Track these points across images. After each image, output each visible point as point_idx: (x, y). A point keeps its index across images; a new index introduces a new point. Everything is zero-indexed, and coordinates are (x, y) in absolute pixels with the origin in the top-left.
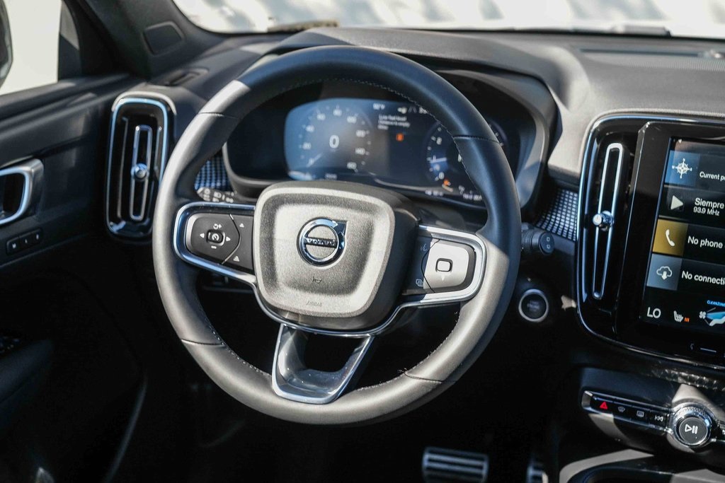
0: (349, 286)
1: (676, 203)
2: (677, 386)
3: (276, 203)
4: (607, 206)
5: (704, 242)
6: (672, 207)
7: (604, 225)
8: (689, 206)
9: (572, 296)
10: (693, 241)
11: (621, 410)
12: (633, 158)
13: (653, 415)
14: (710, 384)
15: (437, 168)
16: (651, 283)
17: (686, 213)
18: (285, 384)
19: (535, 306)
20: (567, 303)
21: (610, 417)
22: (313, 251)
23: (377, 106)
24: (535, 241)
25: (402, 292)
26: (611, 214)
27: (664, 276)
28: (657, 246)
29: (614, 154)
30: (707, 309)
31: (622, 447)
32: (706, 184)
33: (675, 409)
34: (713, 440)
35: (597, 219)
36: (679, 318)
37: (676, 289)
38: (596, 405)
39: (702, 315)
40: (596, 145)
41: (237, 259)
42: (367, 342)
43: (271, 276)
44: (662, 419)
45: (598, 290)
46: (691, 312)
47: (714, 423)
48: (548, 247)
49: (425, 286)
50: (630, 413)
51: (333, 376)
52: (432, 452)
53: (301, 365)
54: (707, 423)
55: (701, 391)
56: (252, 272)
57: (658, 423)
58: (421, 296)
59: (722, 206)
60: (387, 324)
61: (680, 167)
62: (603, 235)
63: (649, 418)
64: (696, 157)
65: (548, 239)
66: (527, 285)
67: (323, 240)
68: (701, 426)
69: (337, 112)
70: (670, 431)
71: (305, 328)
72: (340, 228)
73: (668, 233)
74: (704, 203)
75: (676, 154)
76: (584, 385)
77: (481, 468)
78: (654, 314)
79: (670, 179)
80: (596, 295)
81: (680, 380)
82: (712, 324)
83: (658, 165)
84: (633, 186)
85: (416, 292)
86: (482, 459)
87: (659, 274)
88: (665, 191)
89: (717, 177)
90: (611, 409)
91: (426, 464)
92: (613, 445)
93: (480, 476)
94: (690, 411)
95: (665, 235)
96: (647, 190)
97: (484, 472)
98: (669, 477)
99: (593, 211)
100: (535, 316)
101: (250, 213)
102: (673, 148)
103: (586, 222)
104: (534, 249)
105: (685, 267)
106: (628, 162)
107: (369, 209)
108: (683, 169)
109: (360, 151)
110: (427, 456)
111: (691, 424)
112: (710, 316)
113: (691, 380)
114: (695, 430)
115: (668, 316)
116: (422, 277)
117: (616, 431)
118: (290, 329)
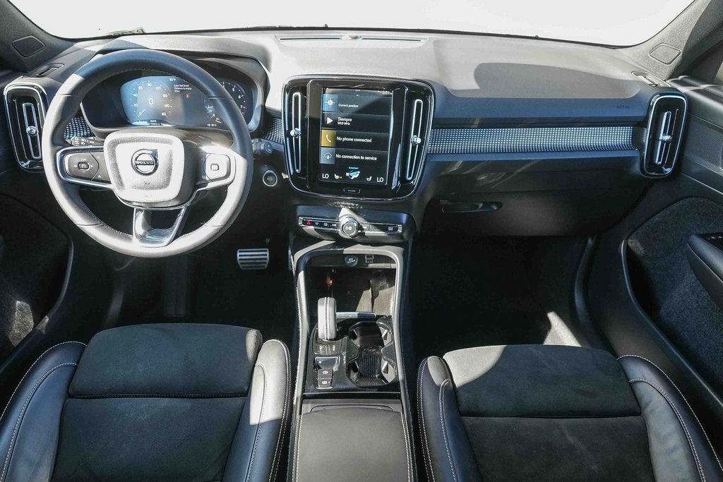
0: (166, 184)
1: (329, 121)
2: (340, 209)
3: (115, 144)
4: (296, 126)
5: (345, 139)
6: (328, 123)
7: (296, 135)
8: (335, 122)
9: (286, 173)
10: (339, 138)
11: (317, 224)
12: (306, 99)
13: (331, 224)
14: (355, 206)
15: (211, 111)
16: (322, 161)
17: (334, 126)
18: (142, 238)
19: (270, 179)
20: (285, 176)
21: (312, 227)
22: (141, 168)
23: (171, 80)
24: (262, 148)
25: (195, 183)
26: (299, 130)
27: (328, 158)
28: (323, 143)
29: (297, 98)
30: (349, 171)
31: (321, 240)
32: (341, 110)
33: (340, 220)
34: (359, 231)
35: (292, 133)
36: (337, 177)
37: (333, 163)
38: (305, 223)
39: (348, 174)
40: (287, 96)
41: (99, 177)
42: (183, 211)
43: (121, 184)
44: (335, 225)
45: (298, 168)
46: (342, 174)
47: (359, 224)
48: (269, 150)
49: (207, 179)
50: (321, 224)
51: (168, 231)
52: (240, 252)
53: (150, 227)
54: (355, 225)
55: (351, 209)
56: (109, 182)
57: (334, 227)
58: (205, 184)
59: (351, 120)
60: (191, 200)
61: (329, 101)
62: (297, 141)
63: (330, 225)
64: (336, 96)
65: (269, 146)
66: (266, 169)
67: (146, 161)
68: (353, 226)
69: (149, 85)
70: (340, 230)
71: (148, 208)
72: (154, 155)
73: (327, 136)
74: (342, 120)
75: (326, 96)
76: (298, 214)
77: (266, 255)
78: (326, 176)
79: (325, 109)
80: (297, 171)
81: (341, 206)
82: (352, 178)
83: (318, 102)
84: (308, 115)
85: (203, 182)
86: (266, 251)
87: (325, 157)
88: (323, 115)
89: (347, 106)
90: (312, 224)
91: (238, 258)
92: (316, 240)
93: (266, 259)
94: (347, 220)
95: (326, 137)
96: (315, 116)
97: (268, 257)
98: (343, 251)
99: (290, 129)
100: (271, 183)
101: (101, 150)
102: (324, 93)
103: (287, 134)
104: (263, 152)
105: (337, 153)
106: (304, 101)
107: (168, 142)
108: (330, 103)
109: (167, 106)
110: (238, 254)
111: (348, 226)
112: (351, 174)
113: (346, 205)
114: (350, 228)
115: (332, 177)
116: (205, 175)
117: (316, 234)
118: (140, 210)
